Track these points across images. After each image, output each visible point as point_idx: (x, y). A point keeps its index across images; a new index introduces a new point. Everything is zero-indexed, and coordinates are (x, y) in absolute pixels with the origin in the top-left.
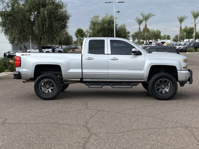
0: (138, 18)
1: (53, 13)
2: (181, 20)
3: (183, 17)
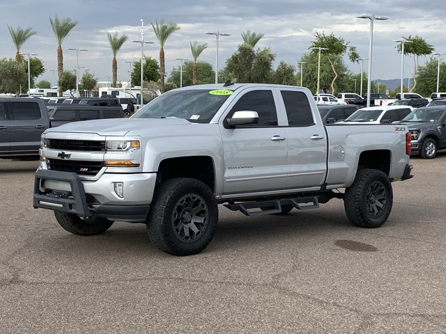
2: (19, 39)
3: (25, 30)
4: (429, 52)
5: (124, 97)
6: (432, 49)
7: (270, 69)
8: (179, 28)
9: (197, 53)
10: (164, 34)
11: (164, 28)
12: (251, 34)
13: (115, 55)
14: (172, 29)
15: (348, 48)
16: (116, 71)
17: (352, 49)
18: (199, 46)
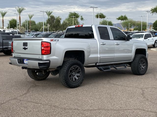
4: (104, 18)
5: (7, 32)
6: (105, 17)
7: (60, 23)
8: (25, 9)
9: (31, 17)
10: (20, 11)
11: (20, 9)
12: (48, 11)
13: (3, 18)
14: (23, 9)
15: (80, 16)
16: (3, 23)
17: (81, 16)
18: (31, 15)
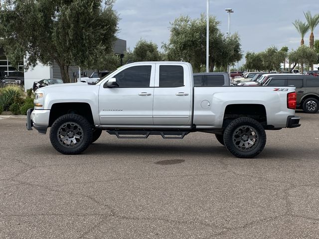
0: (301, 23)
1: (83, 13)
